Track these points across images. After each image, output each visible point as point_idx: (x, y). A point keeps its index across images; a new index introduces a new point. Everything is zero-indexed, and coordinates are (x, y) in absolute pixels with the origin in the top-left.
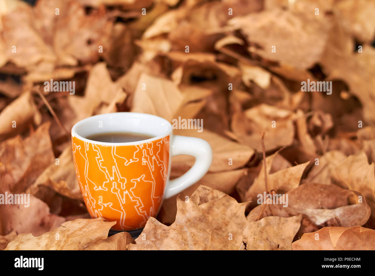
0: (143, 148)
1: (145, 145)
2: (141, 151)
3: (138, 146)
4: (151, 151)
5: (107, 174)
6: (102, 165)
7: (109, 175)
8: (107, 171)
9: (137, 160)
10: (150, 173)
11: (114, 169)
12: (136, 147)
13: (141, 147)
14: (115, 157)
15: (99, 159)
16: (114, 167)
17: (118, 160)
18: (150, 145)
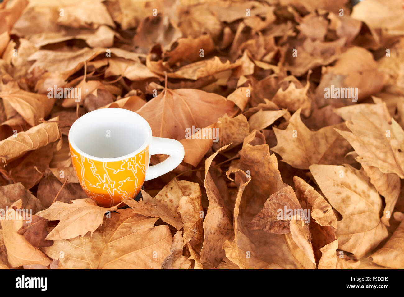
0: (128, 161)
1: (130, 159)
2: (126, 163)
3: (124, 160)
4: (134, 162)
5: (99, 178)
6: (96, 173)
7: (101, 179)
8: (100, 177)
9: (123, 169)
10: (134, 175)
11: (105, 176)
12: (123, 161)
13: (127, 161)
14: (106, 169)
15: (93, 169)
16: (105, 175)
17: (108, 170)
18: (133, 158)
